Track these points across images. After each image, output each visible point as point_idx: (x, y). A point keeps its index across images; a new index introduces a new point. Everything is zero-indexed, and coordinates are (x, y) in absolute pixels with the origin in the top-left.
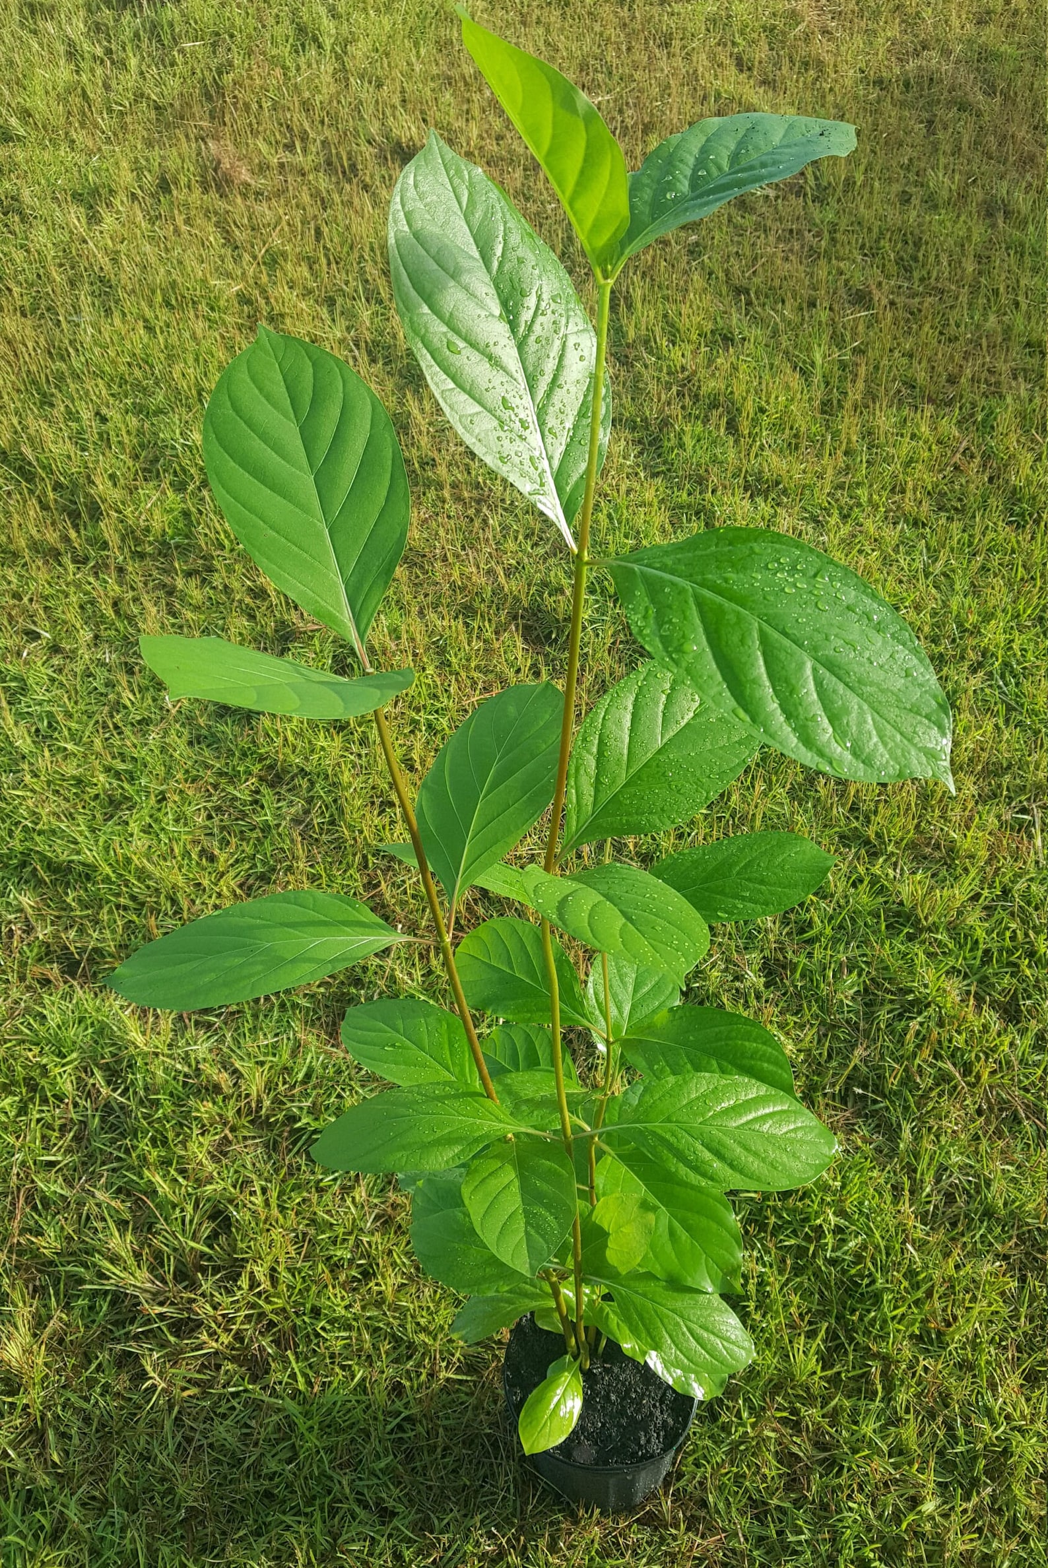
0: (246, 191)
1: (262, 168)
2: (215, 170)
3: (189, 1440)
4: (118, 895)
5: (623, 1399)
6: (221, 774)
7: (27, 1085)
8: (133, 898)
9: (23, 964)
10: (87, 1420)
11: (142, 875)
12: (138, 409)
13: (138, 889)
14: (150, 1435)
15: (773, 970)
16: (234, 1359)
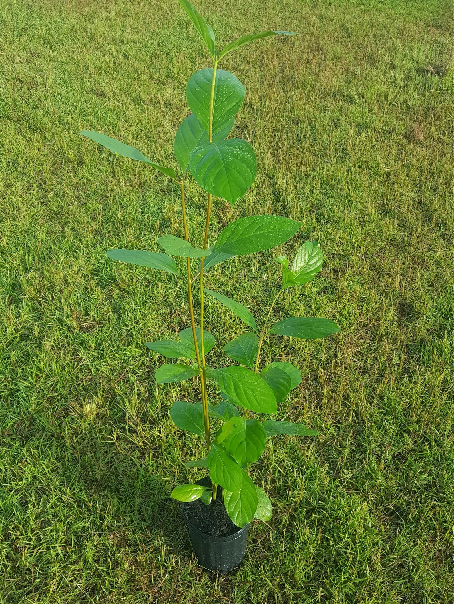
0: (417, 143)
1: (429, 137)
2: (411, 132)
3: (111, 462)
4: (208, 318)
5: (218, 516)
6: (263, 301)
7: (146, 350)
8: (212, 320)
9: (171, 322)
10: (92, 440)
11: (219, 316)
12: (326, 194)
13: (215, 318)
14: (103, 455)
15: (398, 457)
16: (139, 451)
